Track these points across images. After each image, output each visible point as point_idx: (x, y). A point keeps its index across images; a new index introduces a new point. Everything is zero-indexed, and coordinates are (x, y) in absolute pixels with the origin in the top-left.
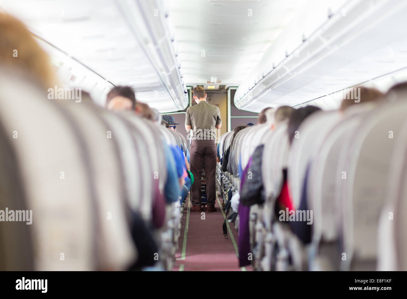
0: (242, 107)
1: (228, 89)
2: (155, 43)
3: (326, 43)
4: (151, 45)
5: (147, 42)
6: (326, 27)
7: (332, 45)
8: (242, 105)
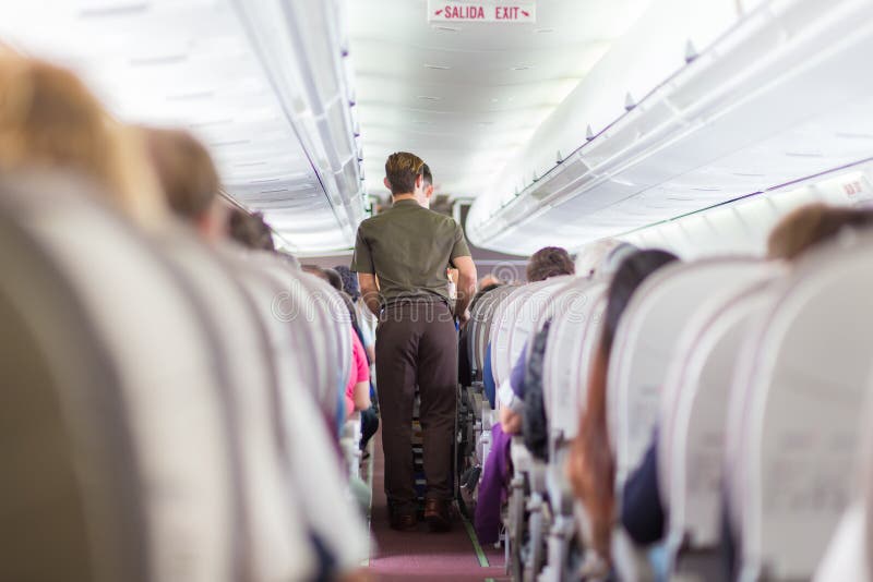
0: (484, 241)
1: (454, 203)
2: (318, 109)
3: (678, 114)
4: (308, 113)
5: (299, 106)
6: (679, 81)
7: (691, 119)
8: (485, 237)
